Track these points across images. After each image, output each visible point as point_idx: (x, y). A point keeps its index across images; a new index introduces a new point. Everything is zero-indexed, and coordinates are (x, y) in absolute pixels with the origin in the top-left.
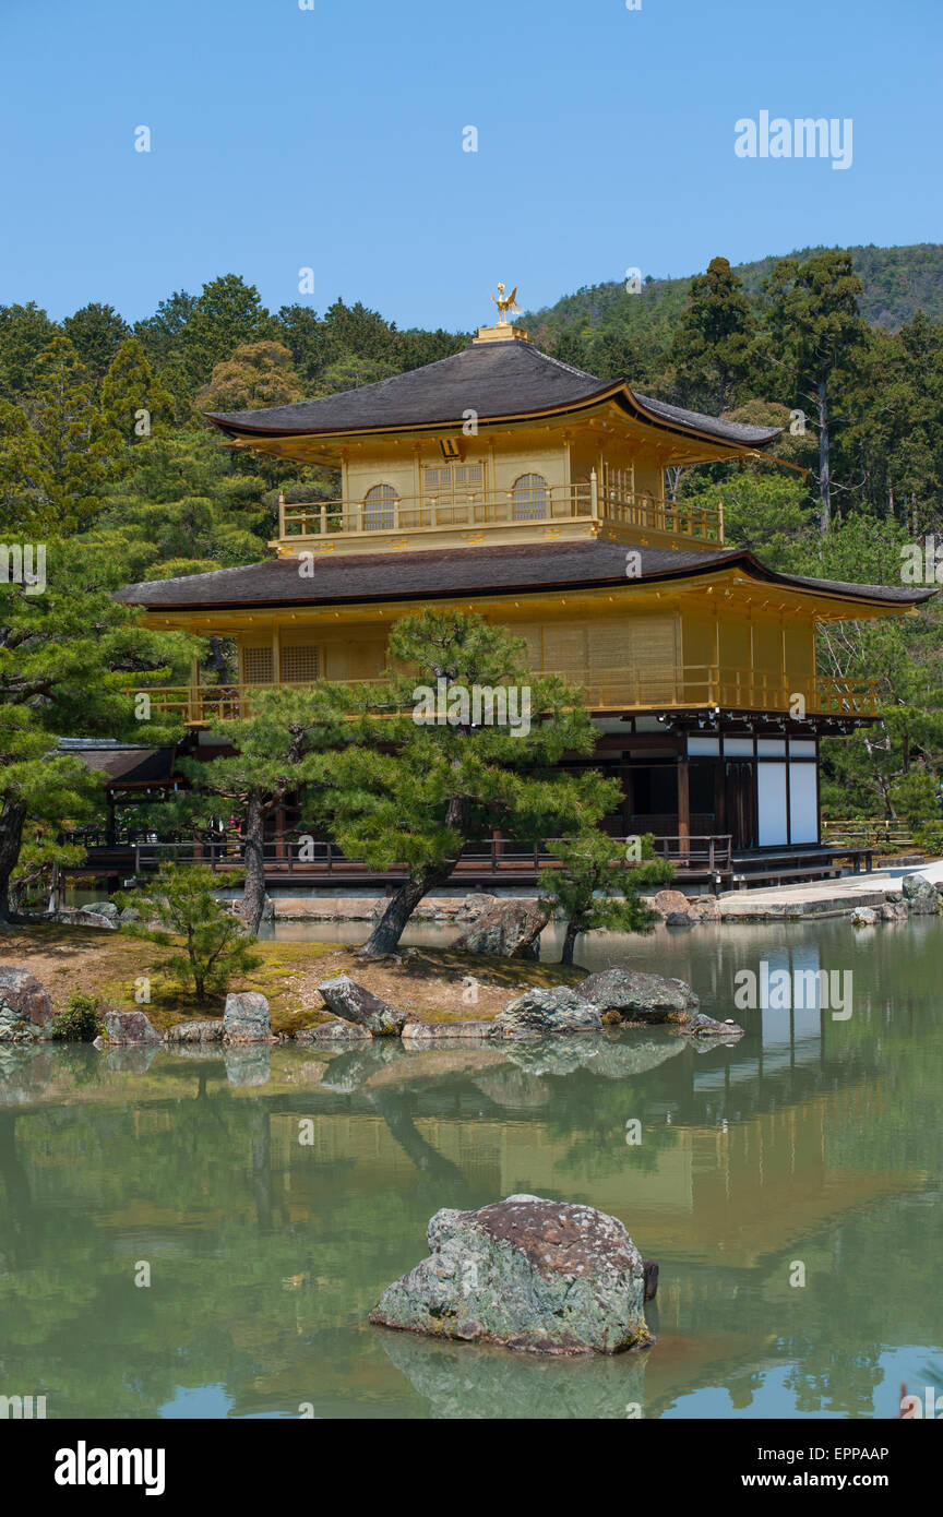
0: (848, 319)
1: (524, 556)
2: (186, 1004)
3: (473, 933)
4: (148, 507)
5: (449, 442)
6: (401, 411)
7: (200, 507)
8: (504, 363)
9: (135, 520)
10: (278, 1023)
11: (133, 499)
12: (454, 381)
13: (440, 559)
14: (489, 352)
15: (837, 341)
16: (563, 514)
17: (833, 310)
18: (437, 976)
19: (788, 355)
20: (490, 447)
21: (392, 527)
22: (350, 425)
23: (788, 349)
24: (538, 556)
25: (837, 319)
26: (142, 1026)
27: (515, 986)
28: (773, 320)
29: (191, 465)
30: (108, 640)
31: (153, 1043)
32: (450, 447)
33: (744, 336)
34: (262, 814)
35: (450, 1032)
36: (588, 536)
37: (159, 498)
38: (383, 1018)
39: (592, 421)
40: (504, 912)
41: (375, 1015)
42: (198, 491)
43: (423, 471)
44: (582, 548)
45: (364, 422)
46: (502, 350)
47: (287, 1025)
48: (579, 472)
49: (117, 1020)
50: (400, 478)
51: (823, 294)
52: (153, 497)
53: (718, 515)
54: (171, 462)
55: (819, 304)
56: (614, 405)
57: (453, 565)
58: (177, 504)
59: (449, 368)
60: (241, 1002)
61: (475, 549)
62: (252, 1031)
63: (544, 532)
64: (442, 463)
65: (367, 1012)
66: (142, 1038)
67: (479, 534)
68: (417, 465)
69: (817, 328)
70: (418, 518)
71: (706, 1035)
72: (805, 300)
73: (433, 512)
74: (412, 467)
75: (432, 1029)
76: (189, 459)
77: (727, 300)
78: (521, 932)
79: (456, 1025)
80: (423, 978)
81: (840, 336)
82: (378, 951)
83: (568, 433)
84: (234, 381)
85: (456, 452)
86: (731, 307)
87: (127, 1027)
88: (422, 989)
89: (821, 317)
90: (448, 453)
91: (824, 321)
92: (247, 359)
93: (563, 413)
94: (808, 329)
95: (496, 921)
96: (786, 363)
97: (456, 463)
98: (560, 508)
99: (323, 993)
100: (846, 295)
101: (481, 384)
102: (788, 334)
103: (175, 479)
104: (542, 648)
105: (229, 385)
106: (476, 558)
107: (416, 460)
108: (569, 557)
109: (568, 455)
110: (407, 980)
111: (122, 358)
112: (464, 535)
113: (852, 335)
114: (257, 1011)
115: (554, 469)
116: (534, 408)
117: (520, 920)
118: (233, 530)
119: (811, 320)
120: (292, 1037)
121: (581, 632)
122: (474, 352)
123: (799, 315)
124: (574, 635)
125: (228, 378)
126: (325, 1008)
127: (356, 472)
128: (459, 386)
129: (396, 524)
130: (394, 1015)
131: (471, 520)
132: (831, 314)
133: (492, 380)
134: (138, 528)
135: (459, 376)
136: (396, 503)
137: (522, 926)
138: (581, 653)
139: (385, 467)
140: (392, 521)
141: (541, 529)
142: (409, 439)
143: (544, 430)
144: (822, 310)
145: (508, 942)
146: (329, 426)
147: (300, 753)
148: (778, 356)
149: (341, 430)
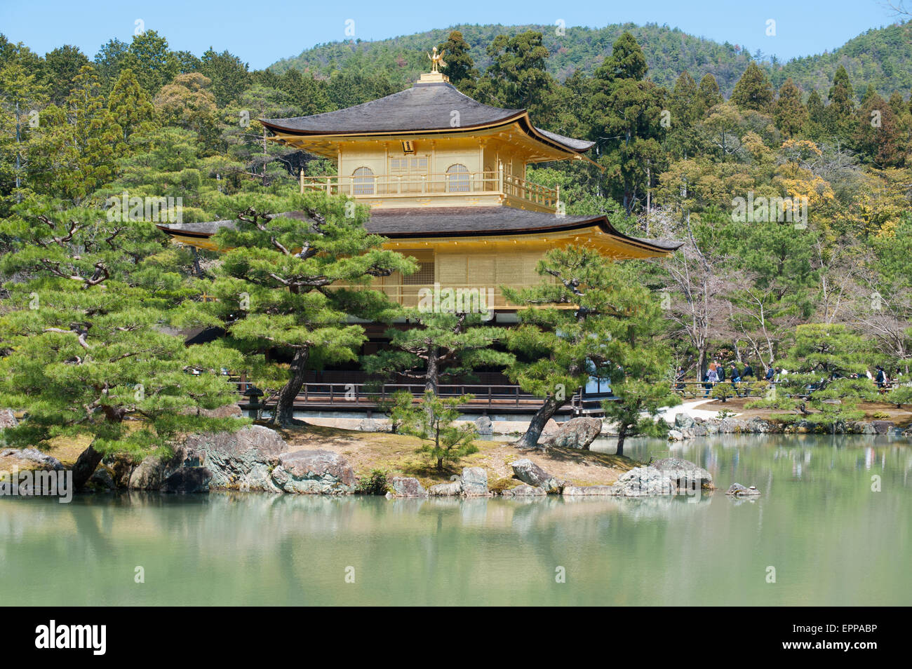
0: (539, 72)
1: (458, 214)
2: (431, 474)
3: (559, 436)
4: (157, 175)
5: (408, 143)
6: (382, 122)
7: (193, 174)
8: (439, 96)
9: (151, 182)
10: (491, 486)
11: (149, 169)
12: (410, 106)
13: (404, 214)
14: (427, 88)
15: (531, 86)
16: (478, 189)
17: (530, 67)
18: (570, 460)
19: (501, 93)
20: (433, 147)
21: (372, 193)
22: (351, 130)
23: (501, 90)
24: (468, 214)
25: (532, 73)
26: (416, 486)
27: (612, 467)
28: (491, 71)
29: (185, 149)
30: (369, 258)
31: (422, 496)
32: (408, 146)
33: (470, 81)
34: (437, 363)
35: (592, 492)
36: (497, 203)
37: (165, 168)
38: (551, 483)
39: (501, 134)
40: (578, 425)
41: (546, 481)
42: (189, 165)
43: (390, 160)
44: (494, 211)
45: (358, 128)
46: (437, 88)
47: (497, 487)
48: (488, 165)
49: (401, 483)
50: (375, 163)
51: (524, 57)
52: (161, 168)
53: (556, 193)
54: (174, 147)
55: (521, 63)
56: (517, 125)
57: (414, 218)
58: (178, 173)
59: (405, 98)
60: (472, 472)
61: (426, 209)
62: (479, 490)
63: (469, 200)
64: (402, 155)
65: (542, 479)
66: (416, 493)
67: (428, 199)
68: (386, 156)
69: (520, 78)
70: (386, 188)
71: (741, 495)
72: (513, 61)
73: (399, 185)
74: (383, 157)
75: (583, 490)
76: (185, 145)
77: (460, 58)
78: (587, 436)
79: (596, 488)
80: (562, 461)
81: (534, 83)
82: (529, 445)
83: (482, 141)
84: (177, 97)
85: (412, 149)
86: (462, 62)
87: (407, 487)
88: (564, 467)
89: (523, 71)
90: (406, 149)
91: (524, 74)
92: (183, 83)
93: (486, 128)
94: (515, 79)
95: (573, 430)
96: (499, 98)
97: (410, 156)
98: (477, 186)
99: (515, 468)
100: (539, 58)
101: (428, 108)
102: (500, 80)
103: (176, 157)
104: (467, 270)
105: (173, 99)
106: (428, 214)
107: (386, 153)
108: (488, 215)
109: (482, 153)
110: (554, 462)
111: (122, 80)
112: (418, 200)
113: (540, 82)
114: (481, 478)
115: (473, 161)
116: (468, 125)
117: (586, 429)
118: (211, 190)
119: (517, 73)
120: (499, 494)
121: (492, 261)
122: (418, 88)
123: (509, 69)
124: (488, 263)
125: (171, 95)
126: (515, 477)
127: (347, 159)
128: (413, 110)
129: (375, 191)
130: (557, 482)
131: (423, 191)
132: (529, 70)
133: (435, 106)
134: (152, 187)
135: (413, 103)
136: (376, 179)
137: (588, 433)
138: (492, 274)
139: (366, 156)
140: (373, 189)
141: (466, 198)
142: (383, 140)
143: (470, 138)
144: (522, 67)
145: (579, 442)
146: (337, 130)
147: (463, 328)
148: (494, 94)
149: (345, 133)
